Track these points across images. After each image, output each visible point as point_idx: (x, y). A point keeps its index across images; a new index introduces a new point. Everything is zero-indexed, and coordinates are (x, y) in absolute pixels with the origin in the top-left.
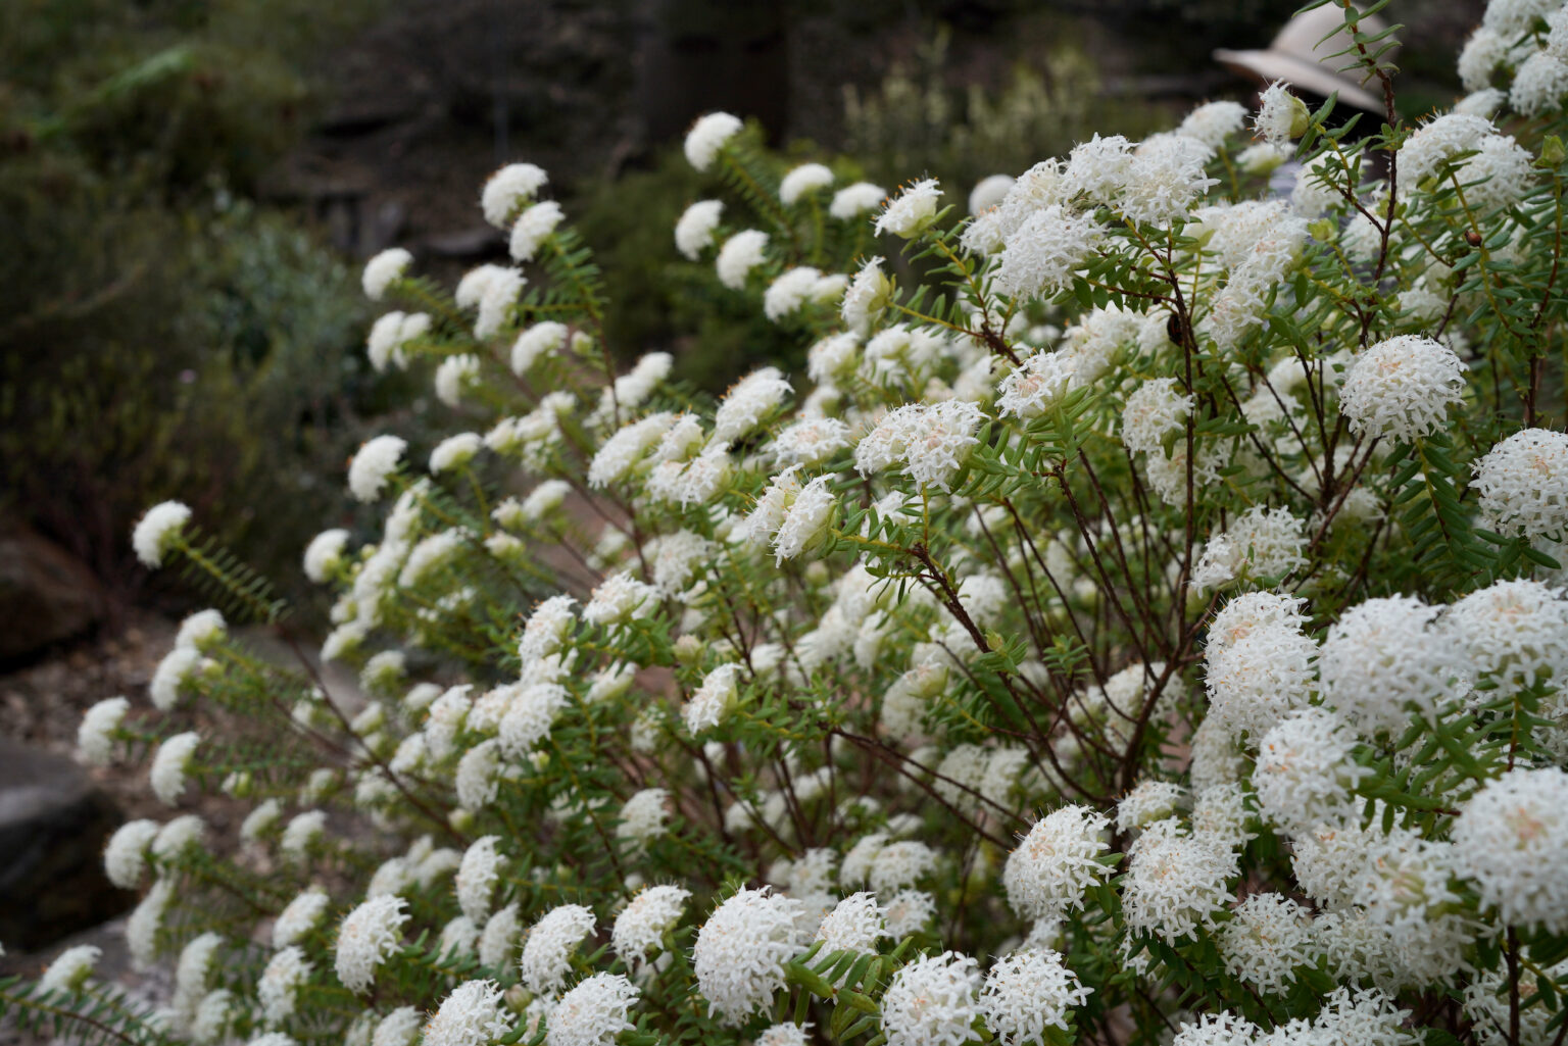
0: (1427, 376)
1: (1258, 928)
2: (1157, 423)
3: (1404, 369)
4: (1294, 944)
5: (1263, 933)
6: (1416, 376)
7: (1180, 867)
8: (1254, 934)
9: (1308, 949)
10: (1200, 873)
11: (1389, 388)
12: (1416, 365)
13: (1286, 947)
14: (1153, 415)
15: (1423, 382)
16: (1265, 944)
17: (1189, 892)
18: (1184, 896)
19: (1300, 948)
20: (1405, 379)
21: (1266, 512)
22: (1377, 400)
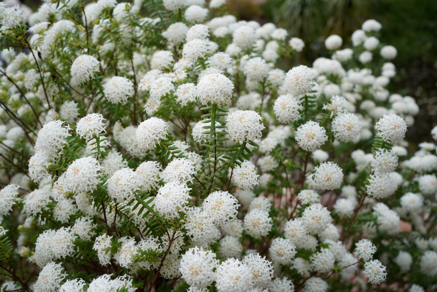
0: (87, 65)
1: (61, 207)
2: (31, 81)
3: (82, 63)
4: (69, 209)
5: (62, 208)
6: (84, 65)
7: (37, 195)
8: (60, 209)
9: (73, 210)
10: (42, 196)
11: (78, 69)
12: (85, 62)
13: (67, 211)
14: (30, 79)
15: (86, 66)
16: (62, 211)
17: (38, 201)
18: (38, 202)
19: (70, 210)
20: (82, 66)
21: (68, 102)
22: (76, 72)
